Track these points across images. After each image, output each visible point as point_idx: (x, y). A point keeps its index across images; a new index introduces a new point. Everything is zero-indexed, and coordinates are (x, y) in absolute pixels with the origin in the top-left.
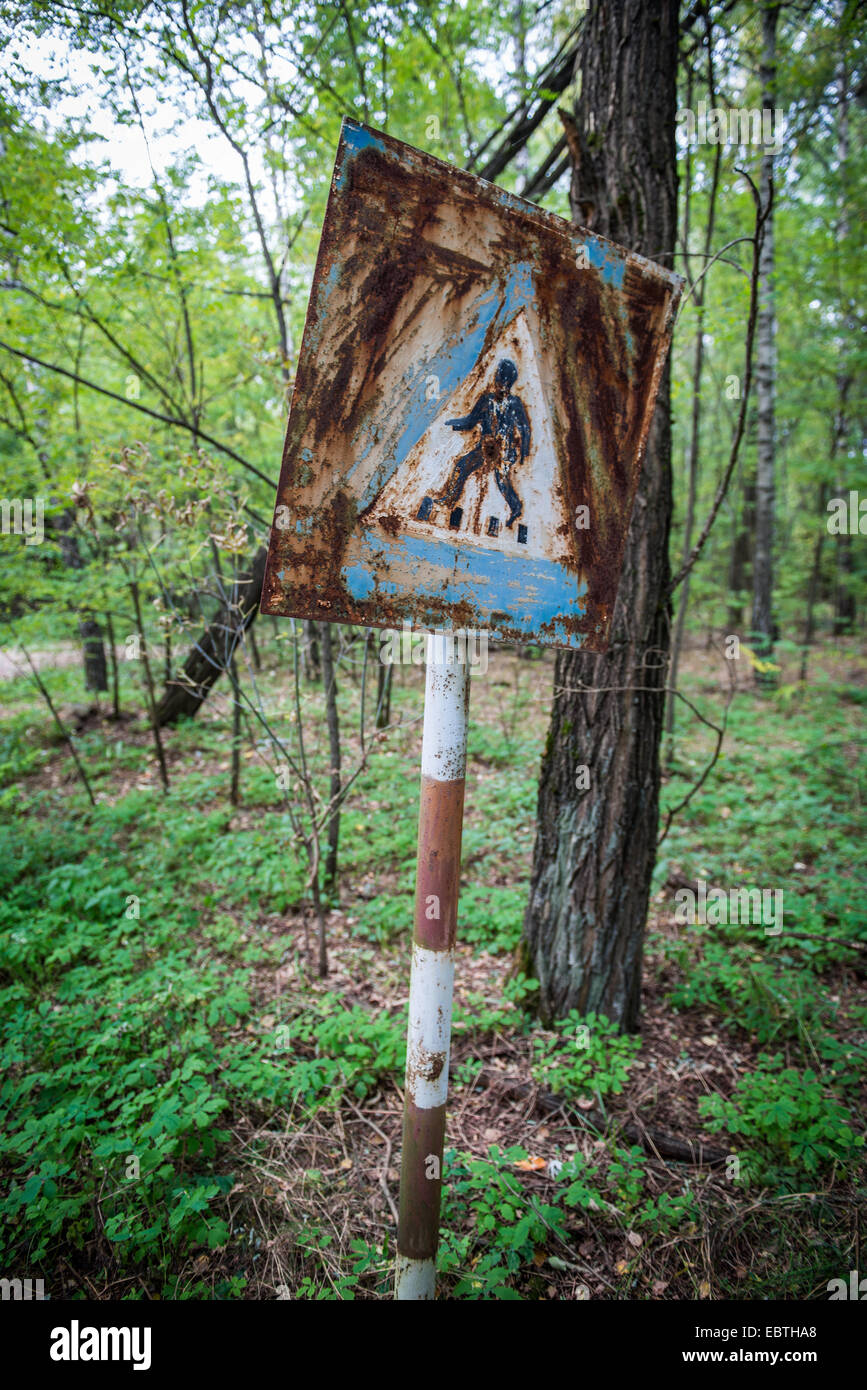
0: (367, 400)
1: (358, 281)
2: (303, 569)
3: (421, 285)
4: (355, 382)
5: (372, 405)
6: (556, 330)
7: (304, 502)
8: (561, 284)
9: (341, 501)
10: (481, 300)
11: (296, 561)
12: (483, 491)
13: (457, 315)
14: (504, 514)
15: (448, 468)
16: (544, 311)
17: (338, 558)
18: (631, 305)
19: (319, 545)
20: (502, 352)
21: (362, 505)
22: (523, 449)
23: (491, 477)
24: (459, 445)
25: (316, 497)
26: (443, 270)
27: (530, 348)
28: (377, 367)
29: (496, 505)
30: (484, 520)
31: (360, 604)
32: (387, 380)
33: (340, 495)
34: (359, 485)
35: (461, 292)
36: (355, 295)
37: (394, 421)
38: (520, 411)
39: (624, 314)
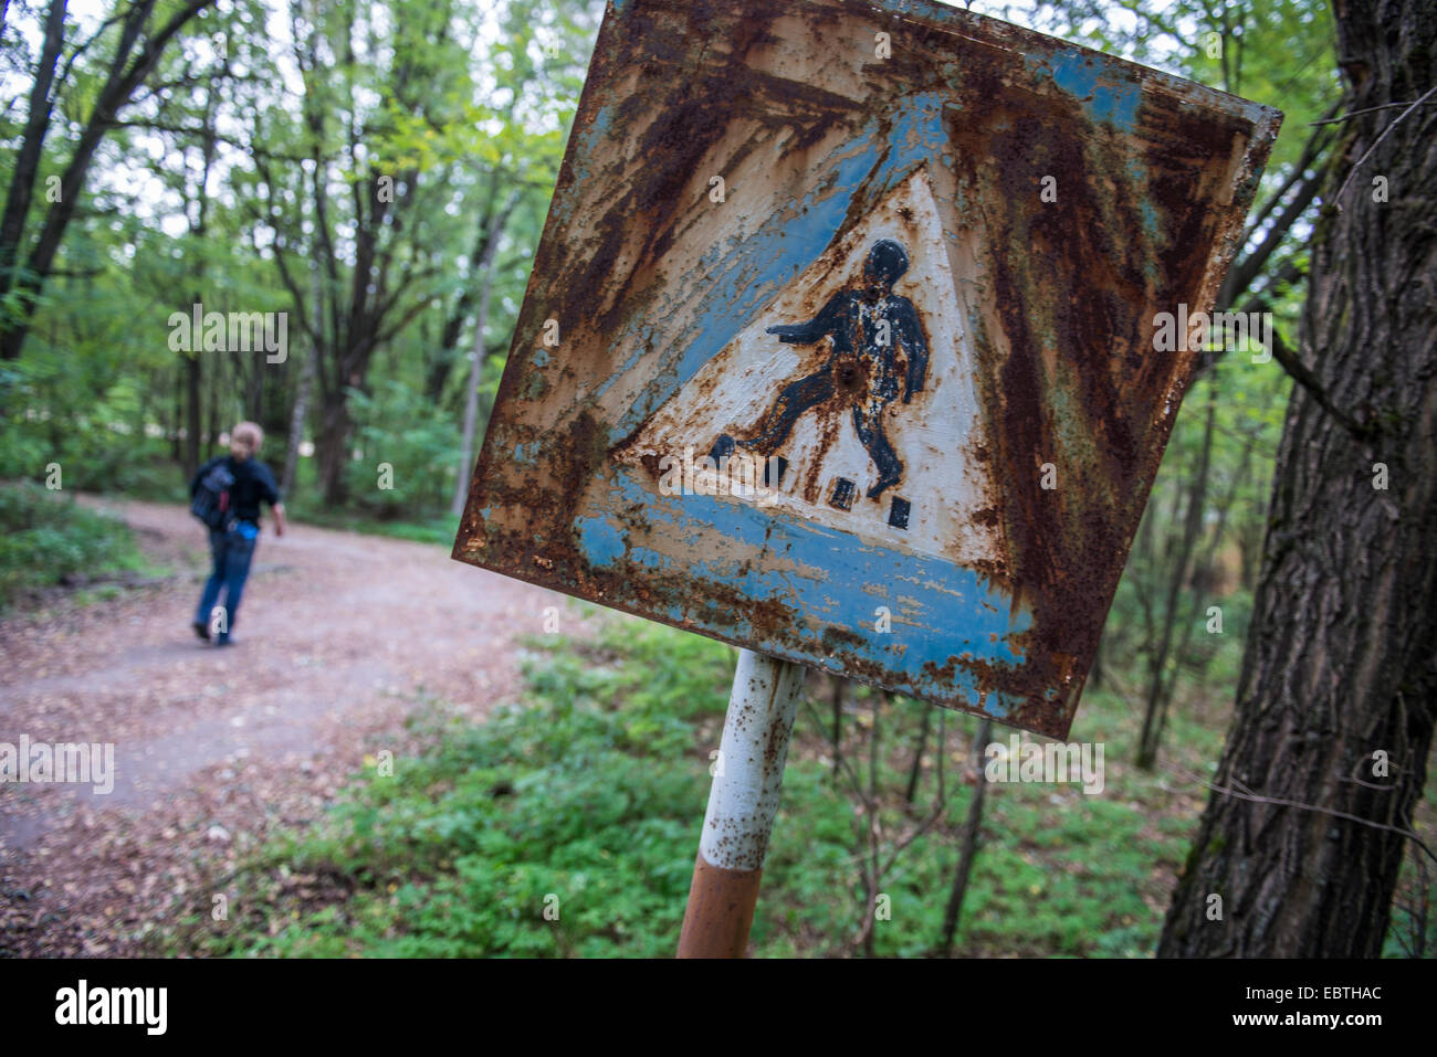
0: (642, 290)
1: (638, 129)
2: (518, 509)
3: (739, 132)
4: (622, 266)
5: (647, 297)
6: (988, 196)
7: (530, 420)
8: (1002, 125)
9: (585, 426)
10: (843, 152)
11: (509, 498)
12: (828, 439)
13: (799, 175)
14: (865, 476)
15: (768, 398)
16: (965, 167)
17: (571, 503)
18: (1152, 157)
19: (545, 482)
20: (880, 229)
21: (618, 434)
22: (911, 378)
23: (845, 419)
24: (790, 363)
25: (548, 415)
26: (777, 110)
27: (934, 224)
28: (659, 245)
29: (851, 460)
30: (825, 479)
31: (598, 573)
32: (674, 265)
33: (585, 418)
34: (615, 405)
35: (808, 139)
36: (631, 148)
37: (679, 322)
38: (911, 323)
39: (1138, 173)
